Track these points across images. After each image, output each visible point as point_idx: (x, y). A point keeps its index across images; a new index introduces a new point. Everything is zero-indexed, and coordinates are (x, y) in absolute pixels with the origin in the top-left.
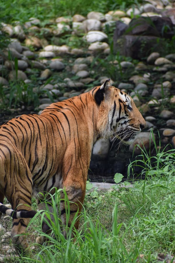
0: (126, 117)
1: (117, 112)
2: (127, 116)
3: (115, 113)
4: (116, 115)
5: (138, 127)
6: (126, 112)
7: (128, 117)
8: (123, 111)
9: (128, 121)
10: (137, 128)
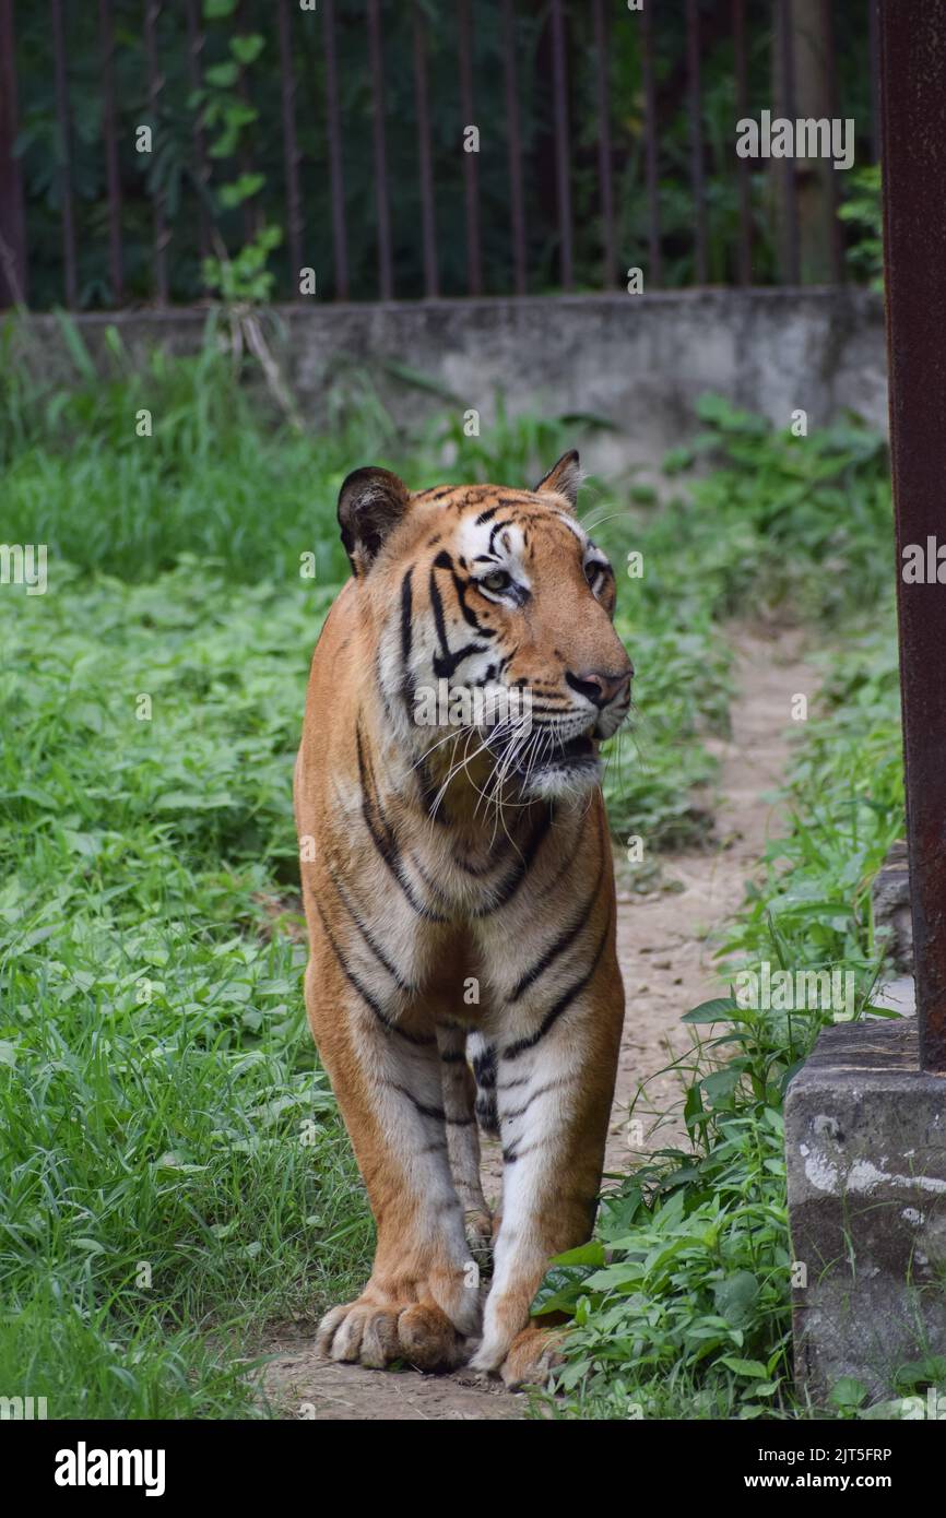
0: (482, 642)
1: (424, 624)
2: (487, 633)
3: (414, 631)
4: (424, 644)
5: (552, 689)
6: (470, 617)
7: (494, 639)
8: (452, 612)
9: (503, 662)
10: (550, 696)
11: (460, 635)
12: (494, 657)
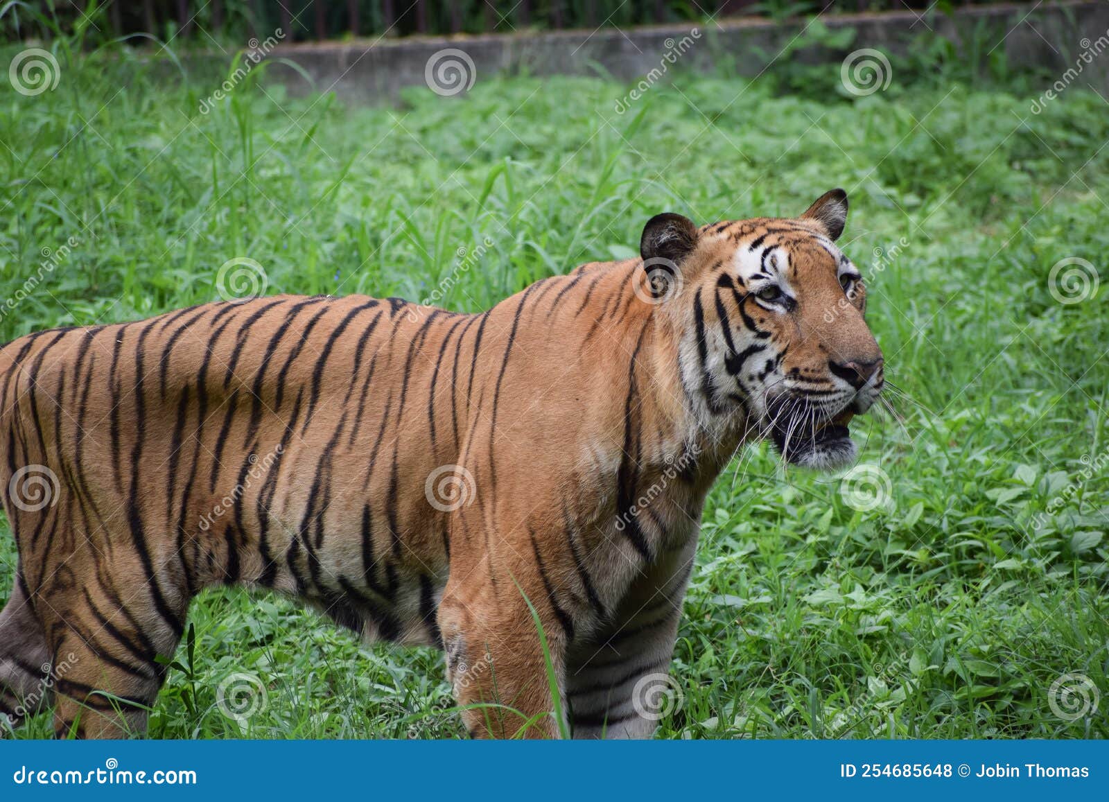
11: (744, 339)
12: (771, 354)
